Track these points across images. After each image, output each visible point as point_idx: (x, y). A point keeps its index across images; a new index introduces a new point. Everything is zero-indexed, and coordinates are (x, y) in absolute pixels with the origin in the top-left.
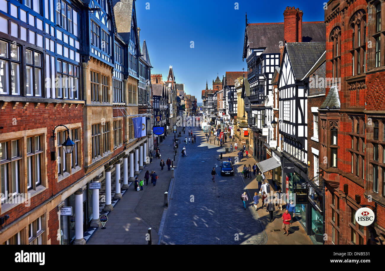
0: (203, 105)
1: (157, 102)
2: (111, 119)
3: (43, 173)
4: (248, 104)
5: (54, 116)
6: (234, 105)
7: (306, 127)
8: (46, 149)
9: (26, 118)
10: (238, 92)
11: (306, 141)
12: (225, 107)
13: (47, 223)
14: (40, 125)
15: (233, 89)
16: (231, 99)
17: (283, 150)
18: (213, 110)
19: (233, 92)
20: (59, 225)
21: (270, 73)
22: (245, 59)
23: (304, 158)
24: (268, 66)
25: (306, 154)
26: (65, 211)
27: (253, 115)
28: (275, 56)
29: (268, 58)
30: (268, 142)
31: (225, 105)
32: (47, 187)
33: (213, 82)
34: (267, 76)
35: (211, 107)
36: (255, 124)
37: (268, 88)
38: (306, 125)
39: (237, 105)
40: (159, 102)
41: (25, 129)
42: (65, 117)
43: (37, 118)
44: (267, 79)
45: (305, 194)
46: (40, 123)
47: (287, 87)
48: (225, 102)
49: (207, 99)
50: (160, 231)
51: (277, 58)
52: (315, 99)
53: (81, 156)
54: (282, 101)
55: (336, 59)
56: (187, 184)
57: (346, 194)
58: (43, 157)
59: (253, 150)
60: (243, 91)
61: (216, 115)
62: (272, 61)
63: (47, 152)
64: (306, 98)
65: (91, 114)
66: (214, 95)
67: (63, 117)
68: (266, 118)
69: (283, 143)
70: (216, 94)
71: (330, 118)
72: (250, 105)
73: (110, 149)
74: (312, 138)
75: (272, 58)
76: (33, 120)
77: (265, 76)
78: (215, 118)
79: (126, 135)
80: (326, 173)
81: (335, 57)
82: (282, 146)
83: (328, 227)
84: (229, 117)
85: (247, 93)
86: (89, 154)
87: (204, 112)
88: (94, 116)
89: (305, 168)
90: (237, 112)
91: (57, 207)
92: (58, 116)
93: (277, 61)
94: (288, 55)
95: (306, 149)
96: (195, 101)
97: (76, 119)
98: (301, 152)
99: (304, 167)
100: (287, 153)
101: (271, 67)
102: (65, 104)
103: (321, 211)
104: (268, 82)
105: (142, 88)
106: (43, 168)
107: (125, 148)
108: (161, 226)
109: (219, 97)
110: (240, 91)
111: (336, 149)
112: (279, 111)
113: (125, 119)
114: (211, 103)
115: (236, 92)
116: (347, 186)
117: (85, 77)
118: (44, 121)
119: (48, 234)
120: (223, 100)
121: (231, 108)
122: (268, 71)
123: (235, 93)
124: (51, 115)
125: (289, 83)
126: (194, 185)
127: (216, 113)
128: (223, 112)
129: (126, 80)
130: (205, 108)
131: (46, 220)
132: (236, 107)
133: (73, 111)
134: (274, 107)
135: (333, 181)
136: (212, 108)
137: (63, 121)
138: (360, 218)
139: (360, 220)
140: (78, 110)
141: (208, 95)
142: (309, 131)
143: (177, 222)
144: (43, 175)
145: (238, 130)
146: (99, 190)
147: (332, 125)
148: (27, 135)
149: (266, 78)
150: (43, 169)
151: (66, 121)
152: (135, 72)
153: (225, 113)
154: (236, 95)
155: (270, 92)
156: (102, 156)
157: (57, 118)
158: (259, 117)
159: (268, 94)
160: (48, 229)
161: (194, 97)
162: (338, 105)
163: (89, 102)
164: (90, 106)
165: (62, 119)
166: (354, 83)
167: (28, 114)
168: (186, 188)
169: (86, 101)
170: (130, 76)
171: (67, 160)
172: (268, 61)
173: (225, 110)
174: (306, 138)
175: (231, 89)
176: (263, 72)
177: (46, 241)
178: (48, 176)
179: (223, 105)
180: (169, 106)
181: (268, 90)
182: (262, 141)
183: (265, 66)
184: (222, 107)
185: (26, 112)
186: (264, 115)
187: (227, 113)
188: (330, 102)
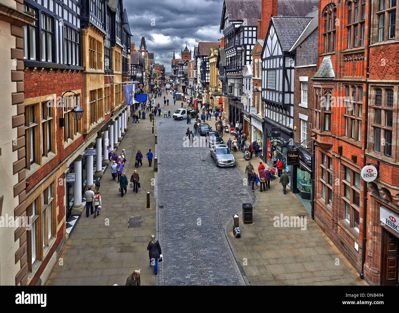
0: (173, 74)
1: (134, 70)
2: (103, 86)
3: (53, 139)
4: (223, 74)
5: (61, 82)
6: (207, 74)
7: (292, 95)
8: (56, 115)
9: (41, 84)
10: (210, 62)
11: (292, 108)
12: (197, 76)
13: (56, 189)
14: (51, 91)
15: (206, 59)
16: (204, 68)
17: (264, 117)
18: (183, 78)
19: (206, 61)
20: (64, 192)
21: (248, 44)
22: (222, 30)
23: (290, 123)
24: (246, 37)
25: (292, 120)
26: (69, 177)
27: (229, 84)
28: (252, 29)
29: (246, 31)
30: (245, 109)
31: (197, 74)
32: (57, 154)
33: (182, 51)
34: (245, 47)
35: (181, 75)
36: (231, 92)
37: (245, 58)
38: (293, 93)
39: (209, 74)
40: (136, 70)
41: (40, 95)
42: (69, 83)
43: (49, 84)
44: (245, 50)
45: (296, 156)
46: (51, 89)
47: (272, 57)
48: (197, 71)
49: (177, 68)
50: (155, 194)
51: (254, 31)
52: (304, 69)
53: (81, 123)
54: (266, 71)
55: (330, 33)
56: (171, 149)
57: (341, 155)
58: (53, 124)
59: (227, 117)
60: (219, 60)
61: (186, 83)
62: (250, 33)
63: (57, 118)
64: (293, 68)
65: (89, 81)
66: (184, 64)
67: (68, 84)
68: (243, 86)
69: (264, 110)
70: (187, 64)
71: (325, 87)
72: (226, 74)
73: (102, 116)
74: (300, 105)
75: (250, 31)
76: (46, 86)
77: (243, 47)
78: (185, 86)
79: (113, 102)
80: (320, 136)
81: (328, 31)
82: (263, 113)
83: (317, 185)
84: (201, 86)
85: (223, 63)
86: (88, 121)
87: (174, 80)
88: (91, 82)
89: (291, 133)
90: (209, 81)
91: (64, 174)
92: (64, 82)
93: (255, 33)
94: (274, 28)
95: (292, 115)
96: (164, 70)
97: (77, 86)
98: (286, 118)
99: (290, 131)
100: (270, 119)
101: (249, 39)
102: (70, 70)
103: (311, 171)
104: (246, 53)
105: (124, 56)
106: (53, 134)
107: (112, 115)
108: (155, 189)
109: (190, 67)
110: (214, 60)
111: (330, 114)
112: (262, 80)
113: (112, 86)
114: (181, 72)
115: (208, 61)
116: (342, 147)
117: (84, 43)
118: (54, 87)
119: (57, 201)
120: (194, 69)
121: (203, 77)
122: (246, 42)
123: (207, 63)
124: (59, 81)
125: (275, 54)
126: (178, 150)
127: (186, 81)
128: (193, 81)
129: (113, 47)
130: (175, 77)
131: (55, 186)
132: (208, 76)
133: (75, 77)
134: (254, 76)
135: (326, 143)
136: (182, 77)
137: (68, 87)
138: (365, 175)
139: (365, 176)
140: (78, 77)
141: (179, 64)
142: (296, 99)
143: (170, 186)
144: (53, 142)
145: (211, 98)
146: (93, 157)
147: (326, 93)
148: (42, 101)
149: (243, 49)
150: (53, 136)
151: (70, 87)
152: (120, 40)
153: (197, 82)
154: (208, 65)
155: (248, 63)
156: (97, 123)
157: (63, 84)
158: (236, 85)
159: (245, 64)
160: (57, 196)
161: (163, 66)
162: (332, 75)
163: (88, 69)
164: (89, 73)
165: (67, 86)
166: (351, 55)
167: (42, 80)
168: (171, 153)
169: (85, 68)
170: (117, 44)
171: (70, 127)
172: (246, 33)
173: (196, 79)
174: (293, 105)
175: (203, 59)
176: (241, 43)
177: (55, 208)
178: (57, 142)
179: (195, 74)
180: (142, 74)
181: (246, 60)
182: (238, 109)
183: (244, 38)
184: (193, 76)
185: (41, 77)
186: (241, 84)
187: (199, 82)
188: (325, 72)
